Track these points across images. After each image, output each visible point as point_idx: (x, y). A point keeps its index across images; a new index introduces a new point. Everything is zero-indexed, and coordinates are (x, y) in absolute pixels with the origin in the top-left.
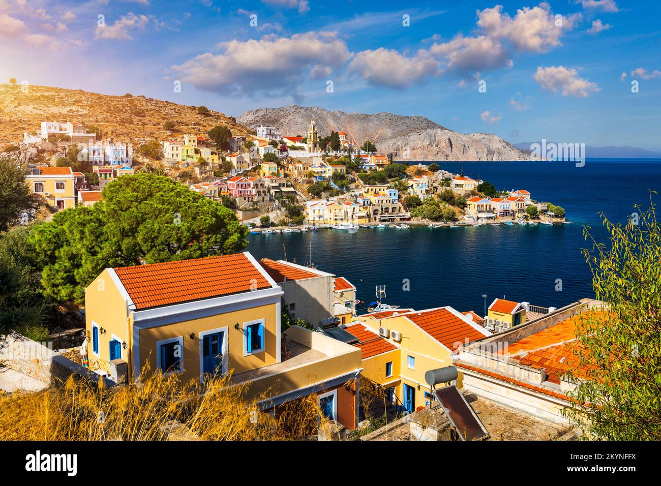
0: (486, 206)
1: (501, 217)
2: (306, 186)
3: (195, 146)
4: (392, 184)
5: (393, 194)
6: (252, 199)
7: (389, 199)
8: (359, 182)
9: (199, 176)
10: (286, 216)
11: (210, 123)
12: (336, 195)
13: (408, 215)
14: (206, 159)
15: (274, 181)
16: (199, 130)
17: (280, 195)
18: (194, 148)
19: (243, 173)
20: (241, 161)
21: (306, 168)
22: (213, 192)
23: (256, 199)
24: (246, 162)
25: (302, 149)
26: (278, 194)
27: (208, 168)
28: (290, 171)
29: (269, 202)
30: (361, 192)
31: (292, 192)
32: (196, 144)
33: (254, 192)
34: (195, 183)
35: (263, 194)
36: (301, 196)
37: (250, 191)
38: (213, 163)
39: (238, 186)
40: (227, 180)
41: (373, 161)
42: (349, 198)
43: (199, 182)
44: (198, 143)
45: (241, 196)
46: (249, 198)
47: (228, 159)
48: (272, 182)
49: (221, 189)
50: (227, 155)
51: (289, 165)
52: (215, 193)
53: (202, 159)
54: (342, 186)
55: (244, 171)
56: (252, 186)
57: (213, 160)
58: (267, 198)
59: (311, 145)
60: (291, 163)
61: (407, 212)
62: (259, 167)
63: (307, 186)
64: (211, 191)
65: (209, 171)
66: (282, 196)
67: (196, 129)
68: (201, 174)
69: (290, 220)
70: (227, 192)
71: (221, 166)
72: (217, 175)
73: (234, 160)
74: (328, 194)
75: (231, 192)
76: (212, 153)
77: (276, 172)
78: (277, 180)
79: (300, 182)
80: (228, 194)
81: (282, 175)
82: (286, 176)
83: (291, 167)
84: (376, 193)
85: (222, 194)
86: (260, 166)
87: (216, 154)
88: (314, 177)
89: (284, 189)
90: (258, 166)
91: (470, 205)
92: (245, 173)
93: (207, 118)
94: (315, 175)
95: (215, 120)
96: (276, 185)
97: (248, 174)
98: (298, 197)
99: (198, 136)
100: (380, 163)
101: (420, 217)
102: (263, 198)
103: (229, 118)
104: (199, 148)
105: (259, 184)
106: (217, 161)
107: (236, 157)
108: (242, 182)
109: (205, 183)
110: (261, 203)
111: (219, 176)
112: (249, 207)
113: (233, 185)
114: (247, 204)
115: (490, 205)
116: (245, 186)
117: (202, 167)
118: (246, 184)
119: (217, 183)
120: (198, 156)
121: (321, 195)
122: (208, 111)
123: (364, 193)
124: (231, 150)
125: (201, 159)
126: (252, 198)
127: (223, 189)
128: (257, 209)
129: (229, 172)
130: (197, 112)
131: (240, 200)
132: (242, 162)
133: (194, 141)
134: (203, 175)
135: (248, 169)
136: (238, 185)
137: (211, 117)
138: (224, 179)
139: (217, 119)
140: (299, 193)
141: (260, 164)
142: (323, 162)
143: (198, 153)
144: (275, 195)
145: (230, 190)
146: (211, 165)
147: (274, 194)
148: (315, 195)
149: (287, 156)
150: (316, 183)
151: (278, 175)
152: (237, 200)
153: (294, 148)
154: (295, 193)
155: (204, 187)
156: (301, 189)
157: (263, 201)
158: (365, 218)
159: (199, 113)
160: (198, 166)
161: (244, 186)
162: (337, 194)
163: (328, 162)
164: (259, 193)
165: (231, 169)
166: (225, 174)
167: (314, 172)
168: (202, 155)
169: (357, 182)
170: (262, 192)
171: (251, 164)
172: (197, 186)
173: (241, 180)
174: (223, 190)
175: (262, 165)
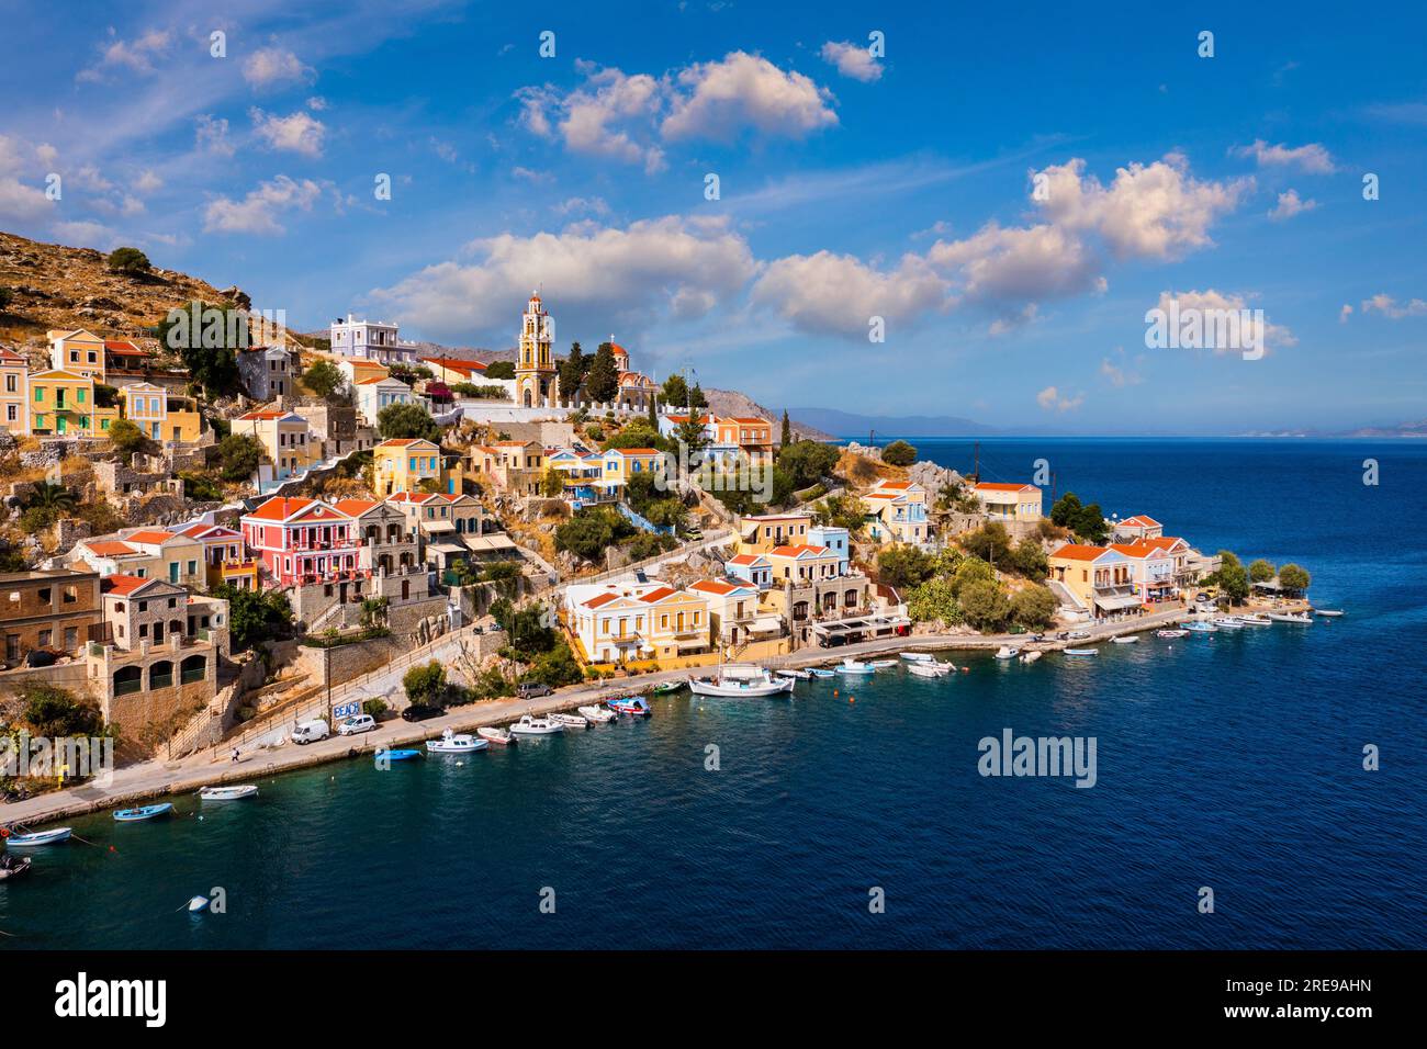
0: (1117, 571)
1: (1154, 605)
2: (546, 528)
3: (98, 376)
4: (811, 509)
5: (834, 544)
6: (358, 590)
7: (830, 562)
8: (708, 505)
9: (114, 501)
10: (504, 655)
11: (157, 304)
12: (650, 555)
13: (901, 615)
14: (147, 430)
15: (438, 511)
16: (115, 323)
17: (464, 567)
18: (89, 381)
19: (308, 481)
20: (292, 437)
21: (534, 460)
22: (182, 570)
23: (376, 588)
24: (313, 440)
25: (498, 395)
26: (456, 562)
27: (155, 466)
28: (477, 469)
29: (426, 597)
30: (729, 541)
31: (502, 551)
32: (100, 367)
33: (366, 558)
34: (94, 532)
35: (404, 568)
36: (538, 565)
37: (349, 558)
38: (178, 446)
39: (296, 537)
40: (243, 512)
41: (728, 435)
42: (696, 562)
43: (113, 528)
44: (108, 366)
45: (310, 579)
46: (346, 586)
47: (239, 427)
48: (432, 516)
49: (218, 552)
50: (234, 414)
51: (472, 448)
52: (192, 572)
53: (130, 427)
54: (664, 524)
55: (312, 475)
56: (354, 533)
57: (177, 430)
58: (419, 583)
59: (531, 383)
60: (473, 441)
61: (896, 603)
62: (365, 458)
63: (547, 526)
64: (174, 566)
65: (161, 478)
66: (473, 570)
67: (102, 321)
68: (127, 489)
69: (520, 669)
70: (247, 565)
71: (212, 457)
72: (198, 493)
73: (268, 434)
74: (626, 552)
75: (263, 563)
76: (173, 406)
77: (435, 474)
78: (448, 509)
79: (521, 512)
80: (251, 572)
81: (457, 487)
82: (470, 488)
83: (478, 455)
84: (781, 544)
85: (226, 575)
86: (371, 453)
87: (189, 410)
88: (567, 489)
89: (477, 542)
90: (360, 454)
91: (1062, 569)
92: (314, 482)
93: (146, 289)
94: (570, 483)
95: (176, 296)
96: (447, 525)
97: (328, 484)
98: (527, 570)
99: (109, 339)
100: (753, 442)
101: (941, 621)
102: (405, 584)
103: (226, 294)
104: (114, 384)
105: (383, 526)
106: (193, 435)
107: (276, 420)
108: (309, 523)
109: (142, 529)
110: (398, 608)
111: (207, 497)
112: (346, 626)
113: (271, 535)
114: (337, 614)
115: (1125, 570)
116: (327, 537)
117: (126, 462)
118: (327, 530)
119: (200, 528)
120: (112, 414)
121: (604, 556)
122: (147, 265)
123: (740, 543)
124: (245, 394)
125: (124, 426)
126: (358, 586)
127: (226, 555)
128: (378, 634)
129: (246, 478)
130: (108, 268)
131: (305, 598)
132: (298, 440)
133: (92, 357)
134: (136, 493)
135: (325, 468)
136: (296, 532)
137: (159, 288)
138: (226, 507)
139: (182, 293)
140: (527, 553)
141: (365, 448)
142: (575, 439)
143: (111, 405)
144: (449, 566)
145: (260, 554)
146: (168, 452)
147: (442, 564)
148: (583, 556)
149: (458, 419)
150: (575, 513)
151: (444, 487)
152: (296, 599)
153: (471, 393)
154: (513, 552)
155: (136, 546)
156: (531, 537)
157: (405, 595)
158: (776, 638)
159: (114, 273)
160: (109, 457)
161: (320, 539)
162: (654, 551)
163: (592, 437)
164: (384, 561)
165: (255, 466)
166: (231, 486)
167: (564, 473)
168: (128, 409)
169: (701, 503)
170: (396, 560)
171: (331, 446)
172: (108, 545)
173: (309, 514)
174: (226, 558)
175: (377, 449)
